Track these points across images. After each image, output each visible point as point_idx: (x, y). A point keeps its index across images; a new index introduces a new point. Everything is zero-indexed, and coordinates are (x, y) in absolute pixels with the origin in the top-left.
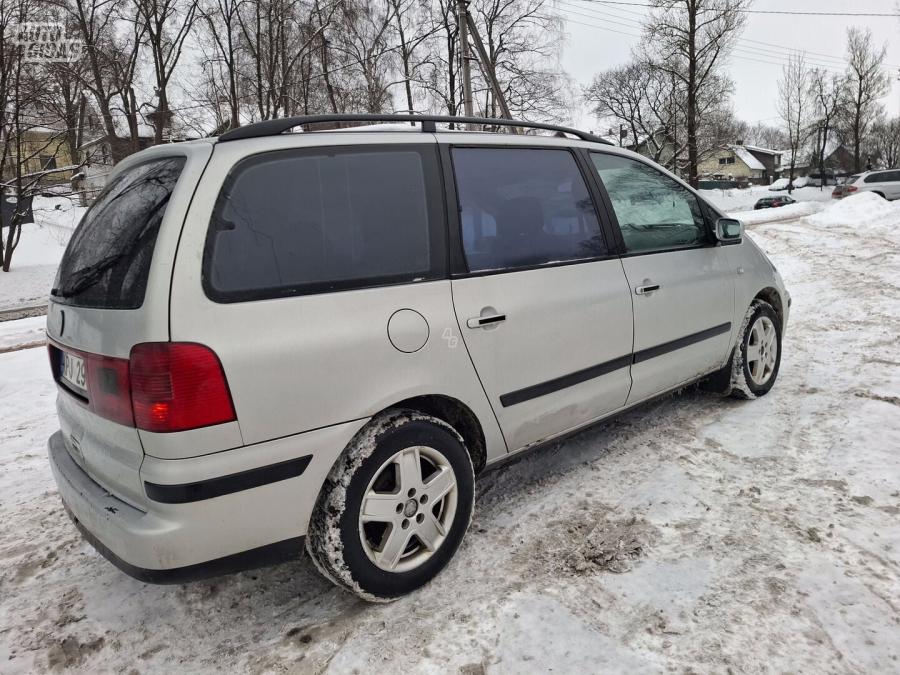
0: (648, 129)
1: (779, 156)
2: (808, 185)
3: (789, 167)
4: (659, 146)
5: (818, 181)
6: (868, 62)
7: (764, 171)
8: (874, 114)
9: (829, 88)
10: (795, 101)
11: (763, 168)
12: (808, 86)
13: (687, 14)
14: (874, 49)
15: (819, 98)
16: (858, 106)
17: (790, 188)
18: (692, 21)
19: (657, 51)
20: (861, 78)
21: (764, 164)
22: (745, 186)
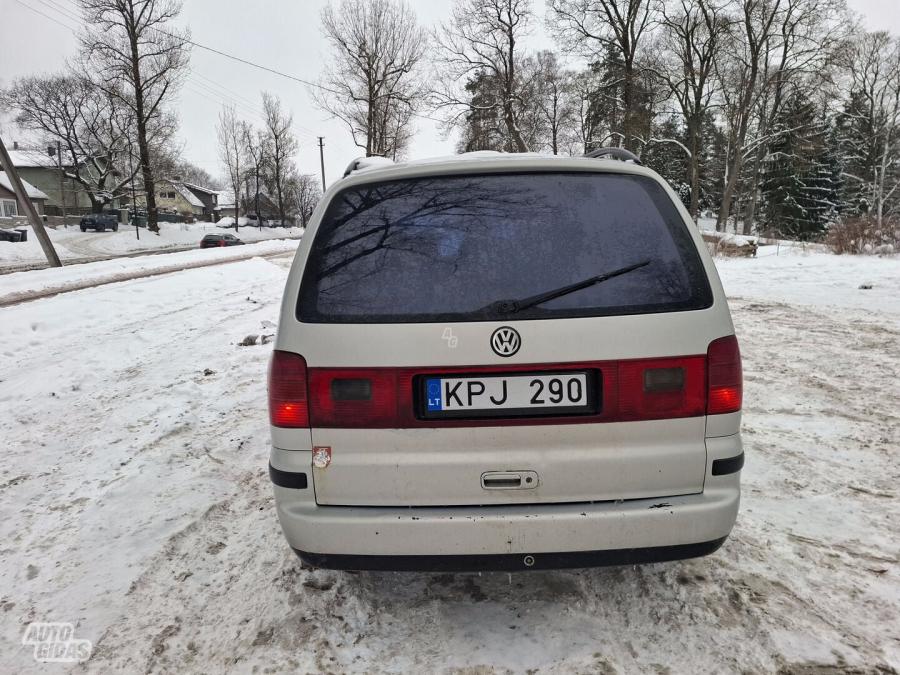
0: (87, 151)
1: (216, 196)
2: (248, 225)
3: (234, 207)
4: (103, 171)
5: (255, 222)
6: (280, 125)
7: (204, 209)
8: (289, 169)
9: (256, 142)
10: (232, 148)
11: (203, 205)
12: (240, 136)
13: (128, 40)
14: (284, 114)
15: (249, 149)
16: (277, 160)
17: (235, 226)
18: (134, 49)
19: (96, 70)
20: (277, 137)
21: (203, 202)
22: (191, 222)
